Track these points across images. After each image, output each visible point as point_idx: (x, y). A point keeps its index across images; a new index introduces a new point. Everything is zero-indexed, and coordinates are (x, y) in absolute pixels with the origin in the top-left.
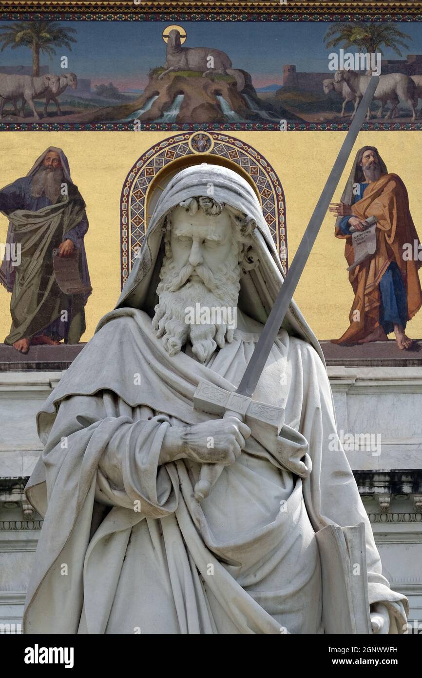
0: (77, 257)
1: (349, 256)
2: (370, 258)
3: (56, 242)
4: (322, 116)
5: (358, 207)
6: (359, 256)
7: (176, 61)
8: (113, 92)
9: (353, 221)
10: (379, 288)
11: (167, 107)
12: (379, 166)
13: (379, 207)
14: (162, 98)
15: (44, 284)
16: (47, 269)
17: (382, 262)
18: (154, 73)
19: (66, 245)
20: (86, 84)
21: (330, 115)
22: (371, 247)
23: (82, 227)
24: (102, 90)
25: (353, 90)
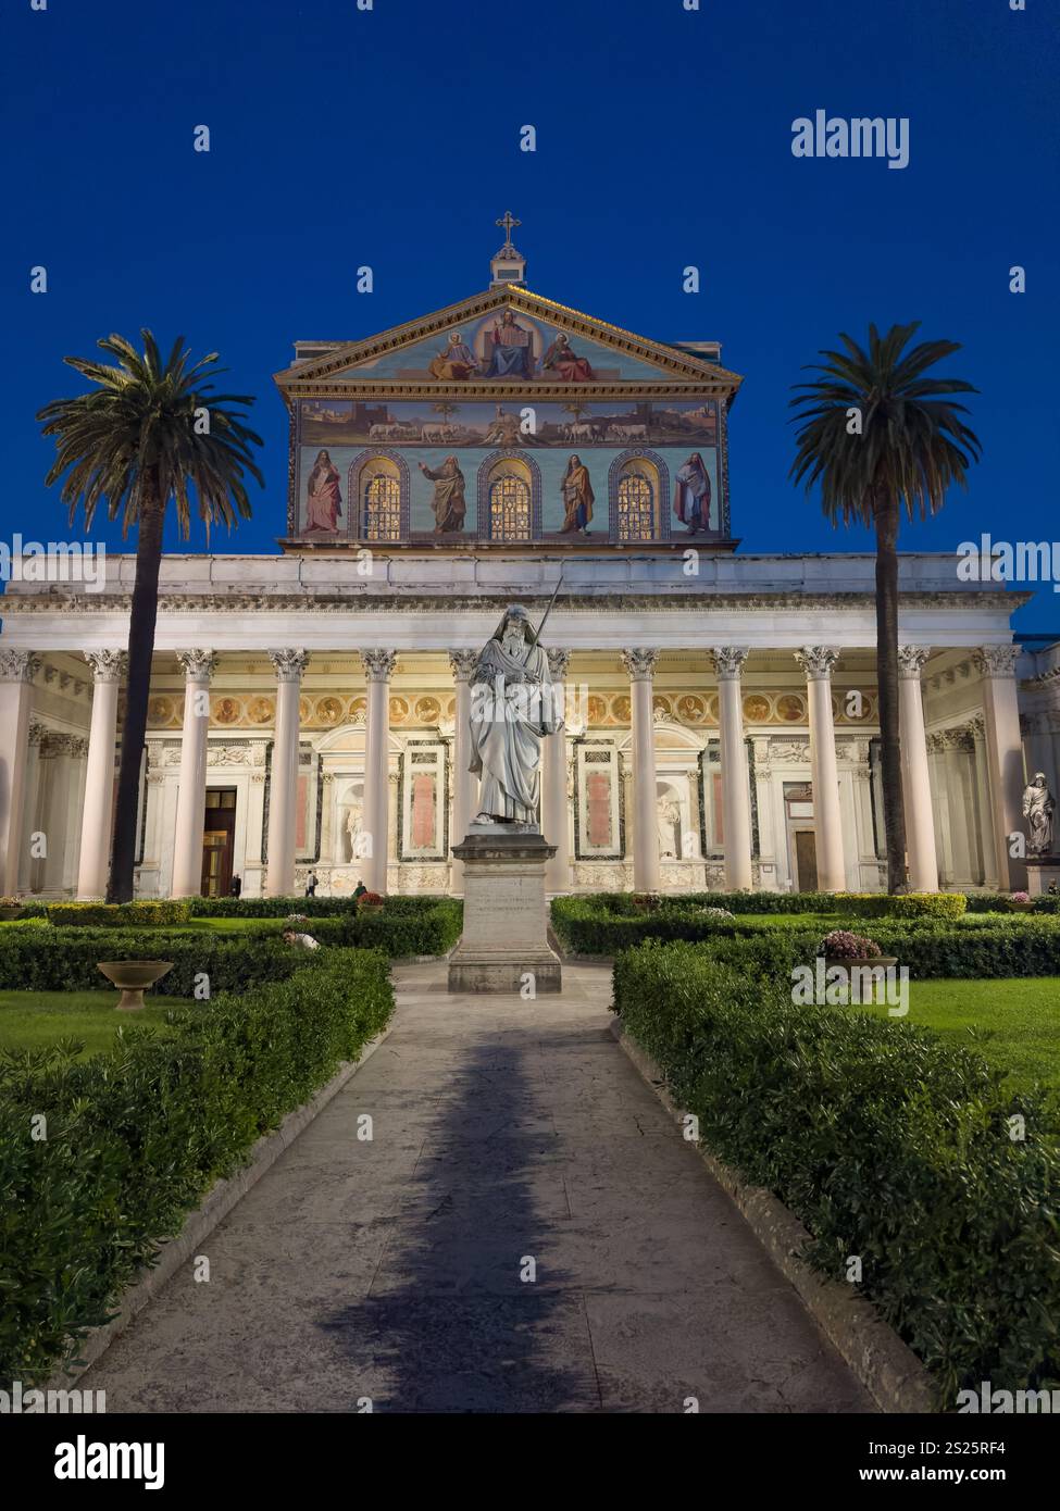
0: (461, 498)
1: (565, 500)
2: (573, 500)
3: (453, 492)
4: (556, 442)
5: (570, 480)
6: (569, 499)
7: (500, 419)
8: (475, 433)
9: (567, 485)
10: (577, 511)
11: (496, 438)
12: (578, 463)
13: (578, 479)
14: (494, 435)
15: (448, 508)
16: (449, 503)
17: (578, 501)
18: (491, 425)
19: (457, 494)
20: (464, 428)
21: (560, 442)
22: (574, 495)
23: (462, 487)
24: (470, 431)
25: (570, 431)
